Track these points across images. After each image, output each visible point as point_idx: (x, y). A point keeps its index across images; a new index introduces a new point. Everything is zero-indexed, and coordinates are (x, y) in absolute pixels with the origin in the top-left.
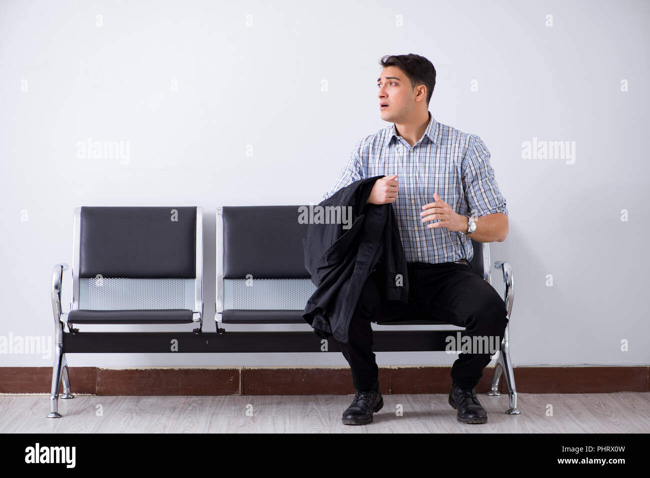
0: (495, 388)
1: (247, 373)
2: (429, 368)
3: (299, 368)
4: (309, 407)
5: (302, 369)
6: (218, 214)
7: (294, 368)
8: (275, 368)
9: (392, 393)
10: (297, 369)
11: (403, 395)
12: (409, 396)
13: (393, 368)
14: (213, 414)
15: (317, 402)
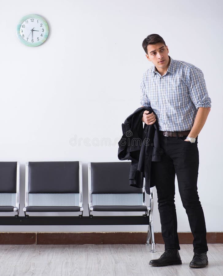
0: (148, 242)
1: (39, 235)
2: (119, 233)
3: (62, 232)
4: (65, 249)
5: (63, 233)
6: (27, 165)
7: (60, 232)
8: (52, 233)
9: (103, 244)
10: (61, 233)
11: (108, 245)
12: (110, 245)
13: (103, 233)
14: (23, 252)
15: (69, 247)
